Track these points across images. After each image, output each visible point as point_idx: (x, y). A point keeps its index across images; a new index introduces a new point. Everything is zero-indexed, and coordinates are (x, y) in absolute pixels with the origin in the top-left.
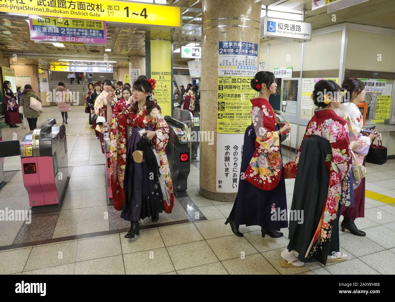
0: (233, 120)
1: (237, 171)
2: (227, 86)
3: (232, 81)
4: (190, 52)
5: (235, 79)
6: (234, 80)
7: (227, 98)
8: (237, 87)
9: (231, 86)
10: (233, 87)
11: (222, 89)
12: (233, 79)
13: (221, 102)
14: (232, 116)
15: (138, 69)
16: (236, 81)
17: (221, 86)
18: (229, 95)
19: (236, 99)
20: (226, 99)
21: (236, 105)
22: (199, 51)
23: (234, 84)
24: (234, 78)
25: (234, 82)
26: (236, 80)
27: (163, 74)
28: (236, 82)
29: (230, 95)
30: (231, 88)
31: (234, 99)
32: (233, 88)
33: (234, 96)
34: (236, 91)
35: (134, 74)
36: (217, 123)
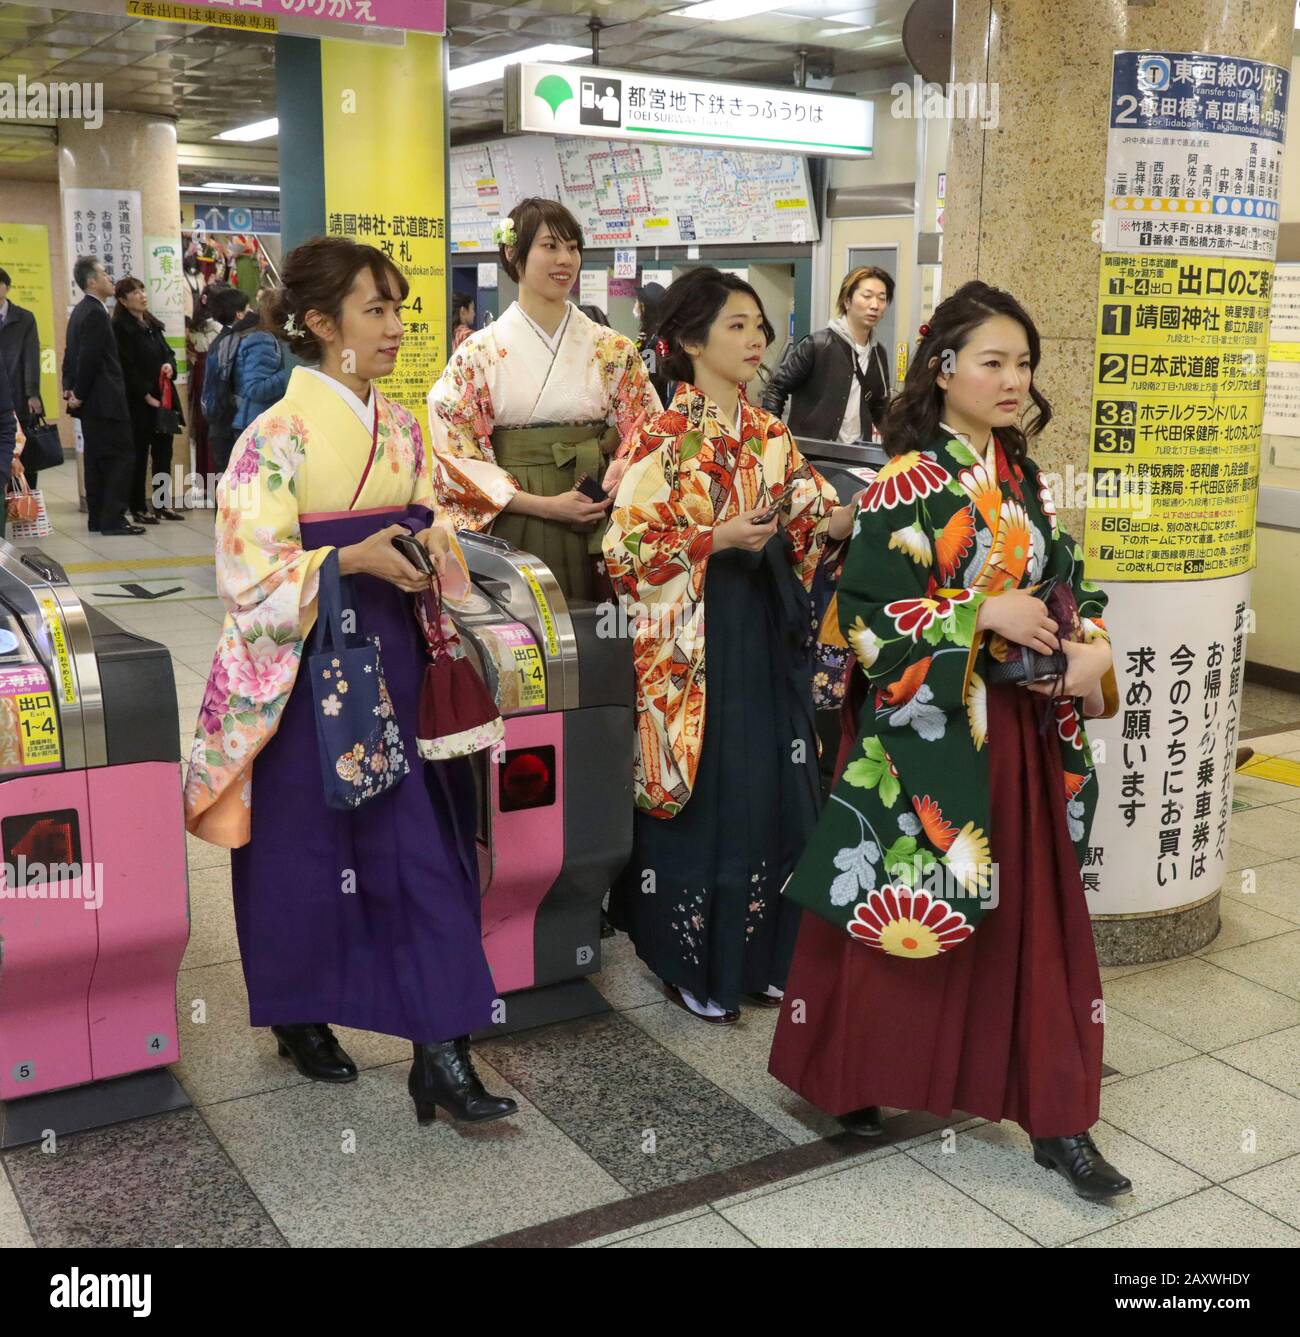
0: (1175, 502)
1: (1181, 790)
2: (1152, 309)
3: (1181, 283)
4: (572, 97)
5: (1195, 273)
6: (1191, 277)
7: (1152, 377)
8: (1204, 315)
9: (1175, 309)
10: (1183, 315)
11: (1126, 330)
12: (1187, 273)
13: (1116, 403)
14: (1172, 480)
15: (120, 195)
16: (1200, 283)
17: (1118, 313)
18: (1160, 360)
19: (1195, 387)
20: (1143, 386)
21: (1195, 421)
22: (618, 95)
23: (1189, 301)
24: (1191, 267)
25: (1190, 290)
26: (1198, 277)
27: (405, 229)
28: (1198, 291)
29: (1168, 365)
30: (1174, 324)
31: (1188, 387)
32: (1182, 324)
33: (1186, 368)
34: (1198, 343)
35: (99, 221)
36: (1088, 523)
